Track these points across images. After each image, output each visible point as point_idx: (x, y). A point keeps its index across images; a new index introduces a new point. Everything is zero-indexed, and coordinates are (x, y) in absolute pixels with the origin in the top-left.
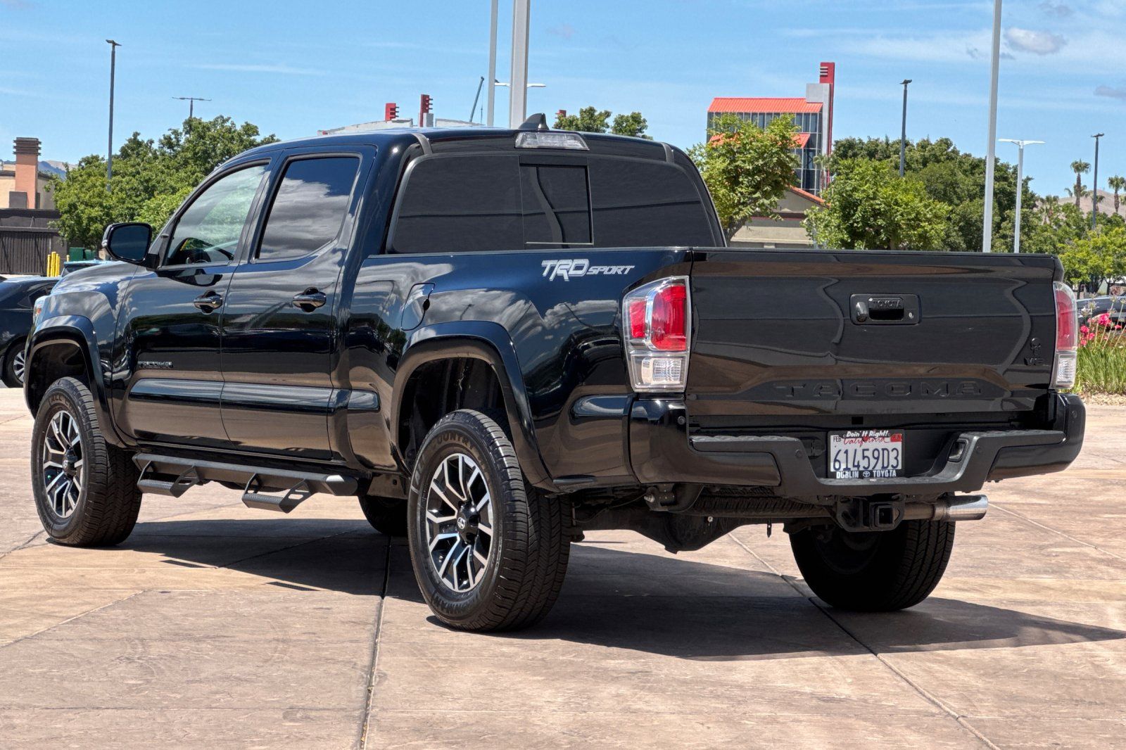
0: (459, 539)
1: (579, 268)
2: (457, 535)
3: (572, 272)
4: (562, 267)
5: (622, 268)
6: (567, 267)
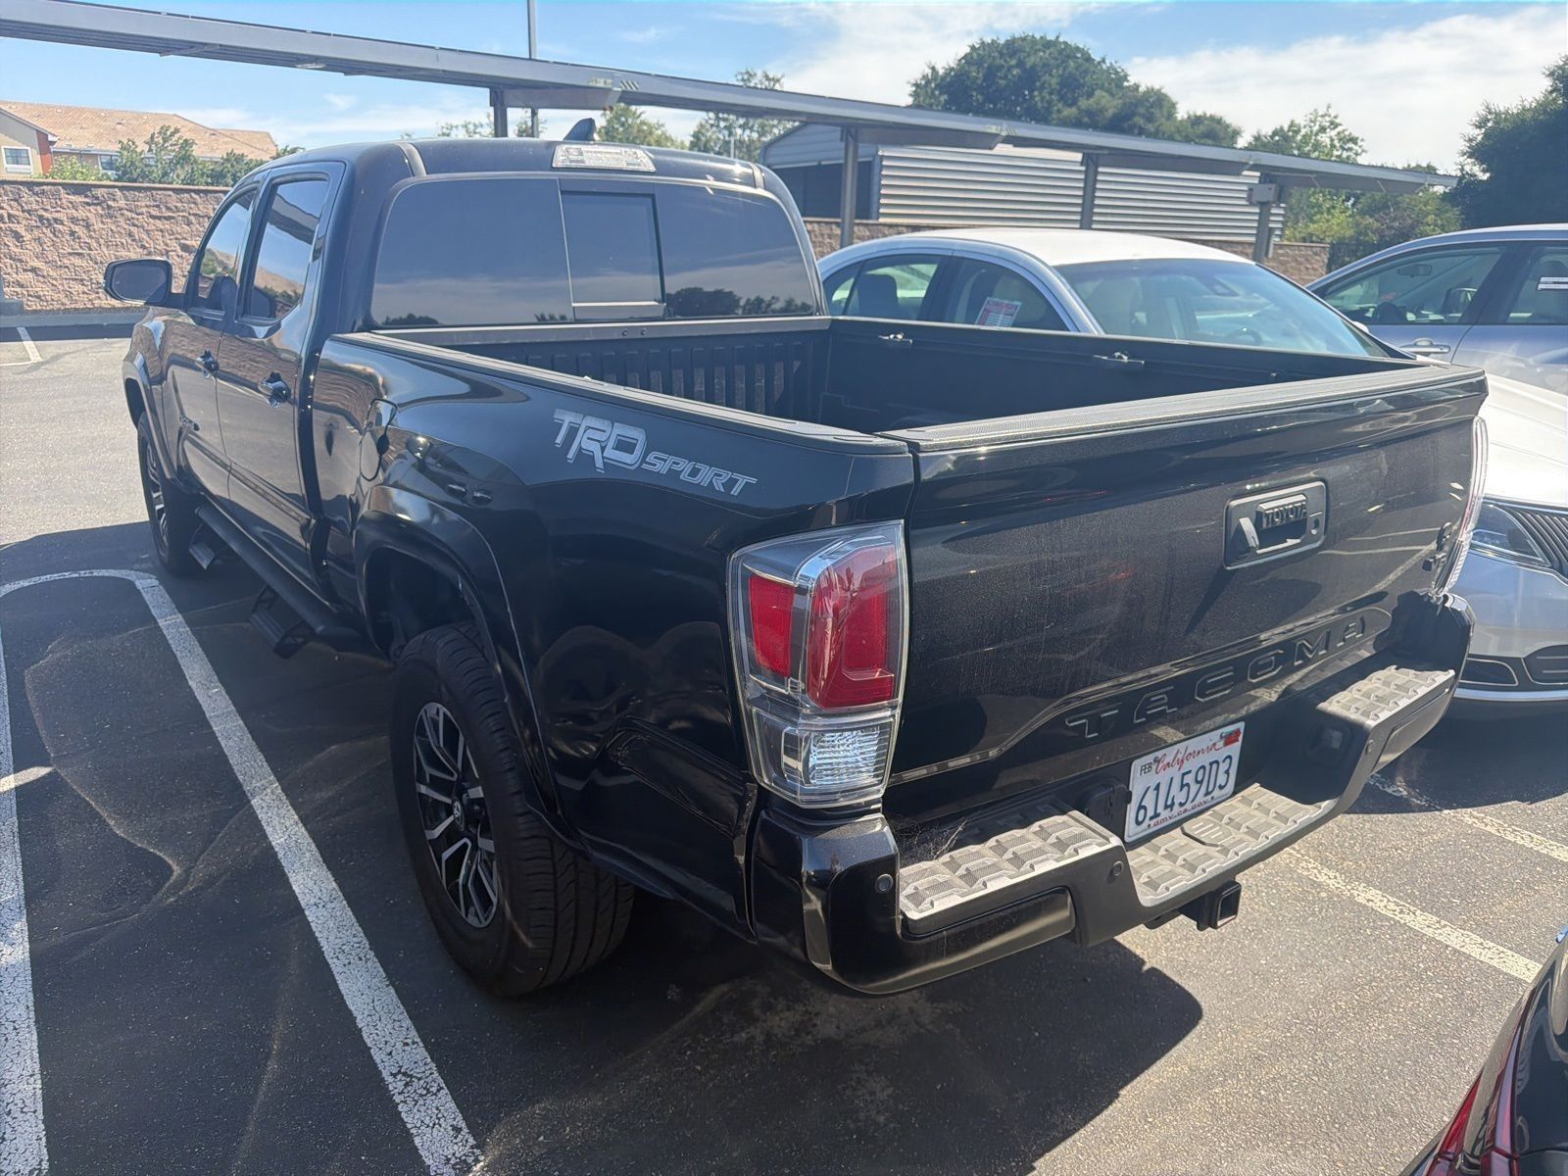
0: (470, 844)
1: (625, 446)
2: (465, 840)
3: (610, 453)
4: (590, 433)
5: (726, 475)
6: (602, 437)
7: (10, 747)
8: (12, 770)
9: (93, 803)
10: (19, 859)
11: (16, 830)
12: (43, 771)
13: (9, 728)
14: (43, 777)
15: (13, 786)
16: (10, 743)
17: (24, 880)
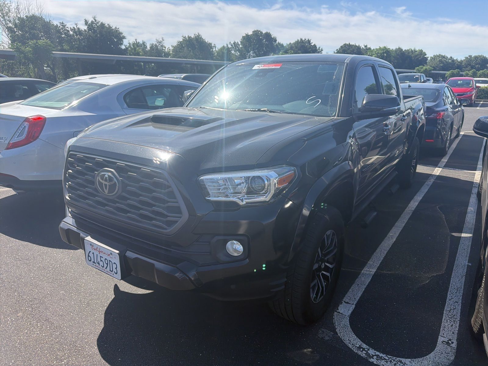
7: (460, 244)
8: (462, 238)
9: (446, 223)
10: (466, 219)
11: (465, 224)
12: (453, 234)
13: (458, 251)
14: (454, 232)
15: (463, 234)
16: (460, 246)
17: (466, 216)
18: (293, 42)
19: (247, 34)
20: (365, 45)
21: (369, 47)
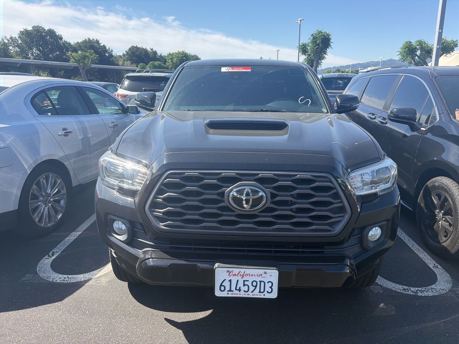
18: (80, 41)
19: (25, 28)
20: (151, 48)
21: (155, 50)
